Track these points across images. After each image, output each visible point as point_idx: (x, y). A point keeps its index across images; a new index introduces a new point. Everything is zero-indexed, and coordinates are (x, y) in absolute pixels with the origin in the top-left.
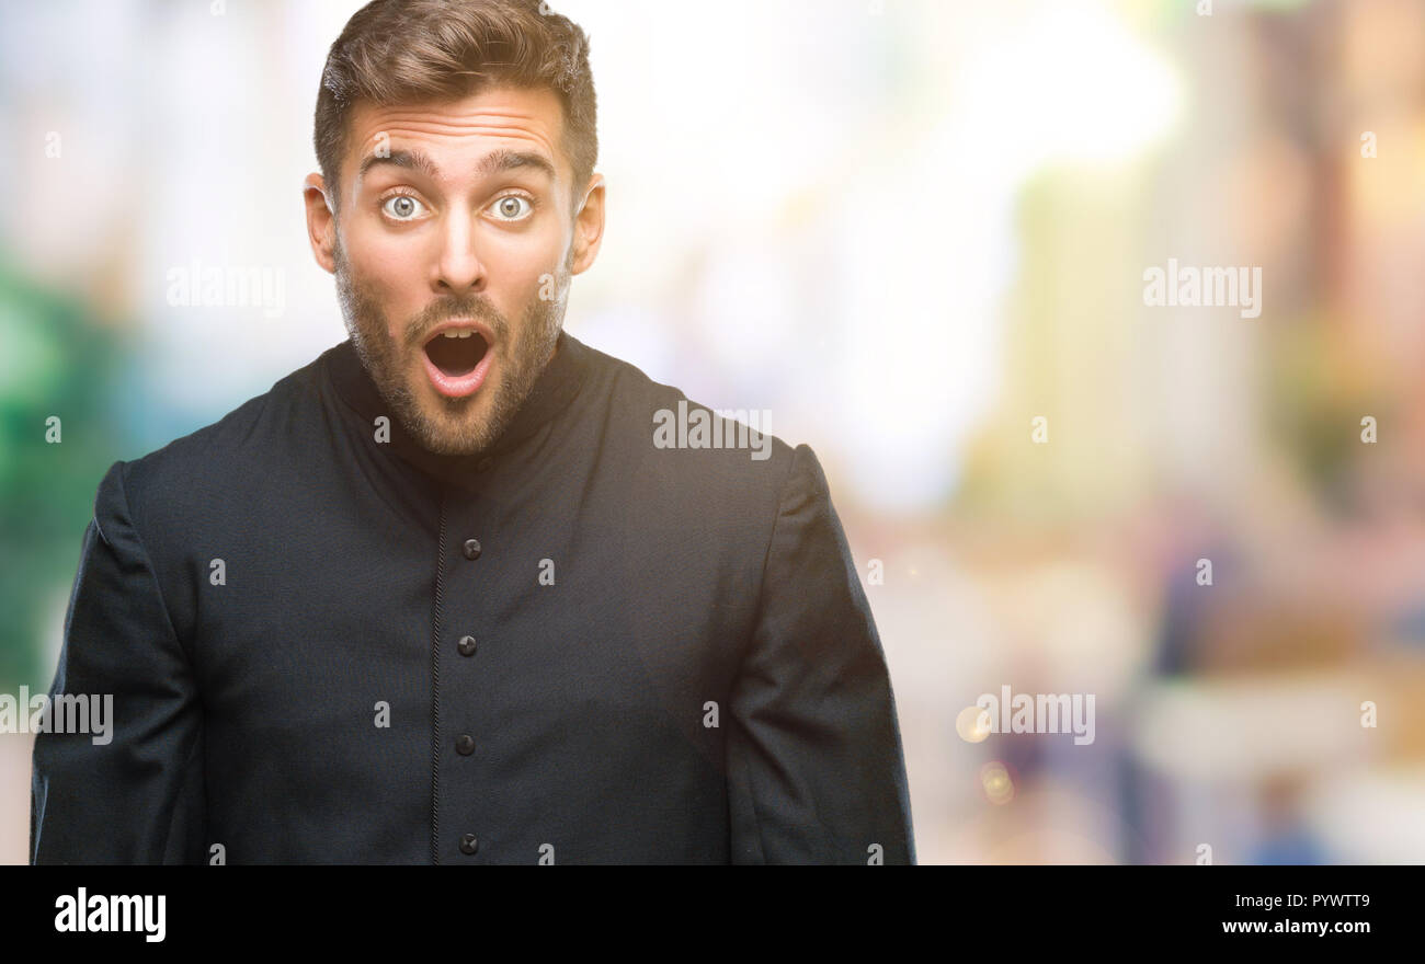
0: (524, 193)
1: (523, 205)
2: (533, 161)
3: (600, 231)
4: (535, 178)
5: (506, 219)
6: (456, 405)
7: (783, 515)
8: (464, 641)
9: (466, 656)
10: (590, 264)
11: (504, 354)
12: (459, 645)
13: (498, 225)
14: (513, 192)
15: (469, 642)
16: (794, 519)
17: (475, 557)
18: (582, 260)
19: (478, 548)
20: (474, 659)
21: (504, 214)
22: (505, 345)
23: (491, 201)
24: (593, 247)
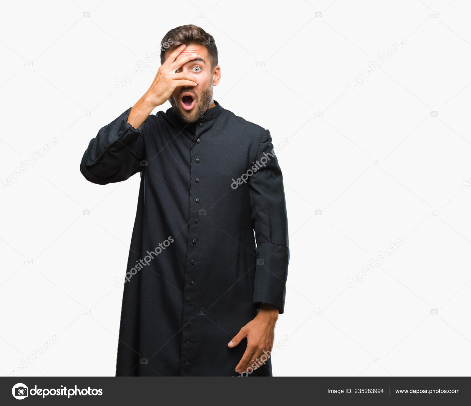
0: (199, 66)
1: (199, 68)
2: (200, 60)
3: (220, 77)
4: (201, 63)
5: (196, 72)
6: (189, 111)
7: (262, 143)
8: (197, 160)
9: (197, 163)
10: (218, 84)
11: (197, 101)
12: (196, 161)
13: (194, 73)
14: (197, 66)
15: (198, 160)
16: (264, 144)
17: (199, 143)
18: (216, 83)
19: (200, 141)
20: (199, 163)
21: (195, 70)
22: (197, 99)
23: (192, 68)
24: (218, 81)
